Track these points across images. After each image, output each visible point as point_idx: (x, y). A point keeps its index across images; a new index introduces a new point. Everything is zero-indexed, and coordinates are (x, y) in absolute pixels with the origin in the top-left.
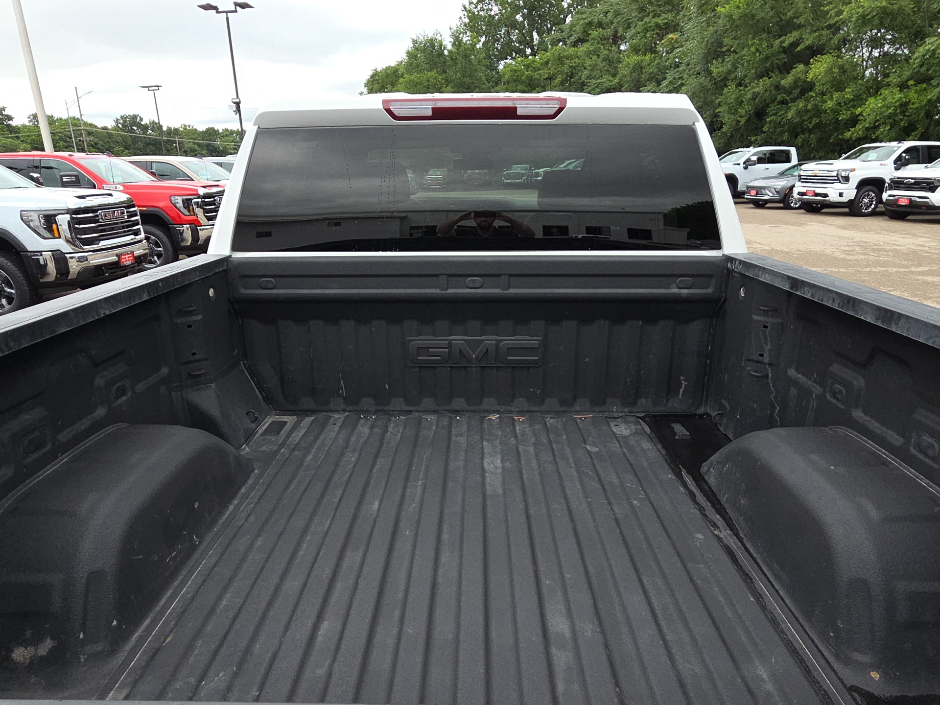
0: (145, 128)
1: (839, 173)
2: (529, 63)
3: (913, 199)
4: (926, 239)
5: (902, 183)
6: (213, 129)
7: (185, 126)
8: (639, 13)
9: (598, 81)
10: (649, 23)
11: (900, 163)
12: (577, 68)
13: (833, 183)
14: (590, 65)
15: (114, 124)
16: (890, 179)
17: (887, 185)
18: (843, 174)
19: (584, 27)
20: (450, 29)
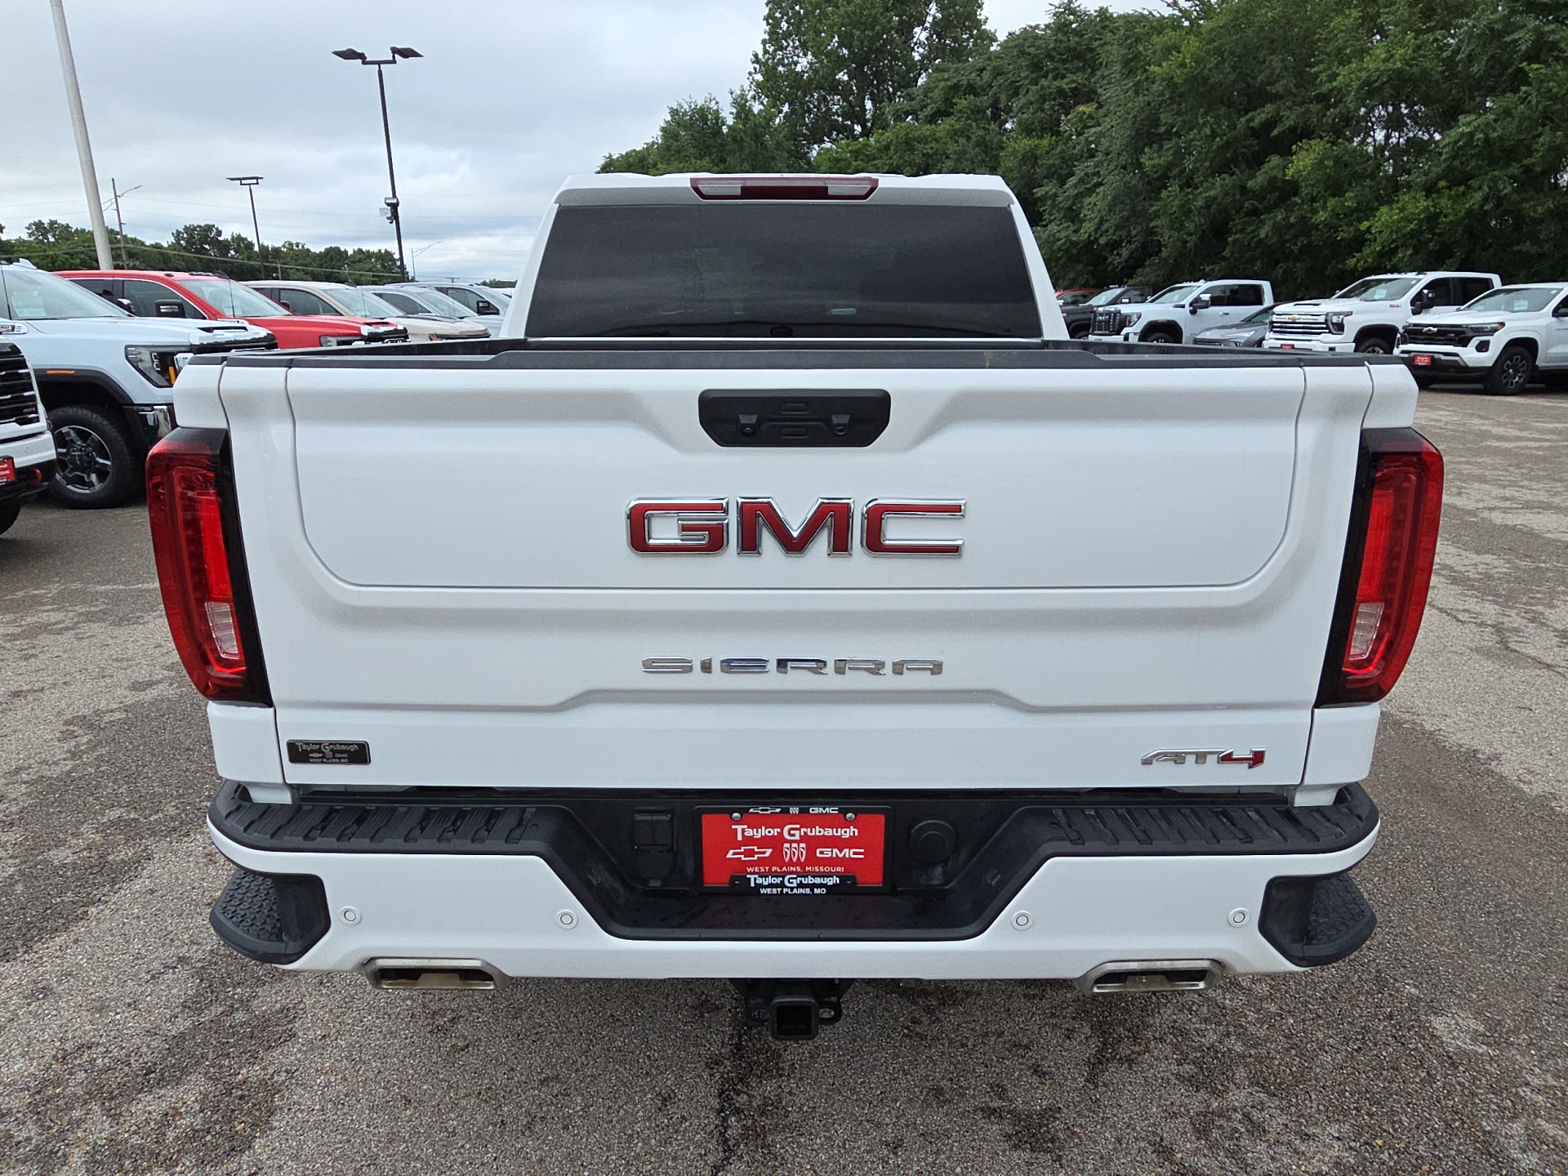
0: (224, 247)
1: (1329, 318)
2: (859, 149)
3: (1436, 356)
4: (1447, 413)
5: (1420, 332)
6: (338, 249)
7: (291, 244)
8: (1033, 72)
10: (1048, 87)
11: (1420, 304)
12: (935, 157)
13: (1320, 333)
14: (955, 153)
15: (172, 240)
16: (1403, 328)
17: (1399, 335)
18: (1335, 319)
19: (945, 93)
20: (732, 93)
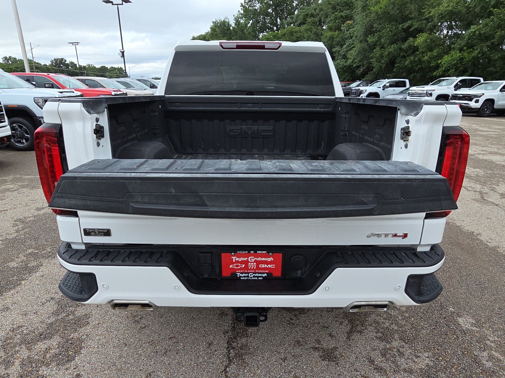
0: (67, 65)
2: (275, 35)
4: (465, 123)
5: (457, 97)
6: (104, 67)
7: (89, 65)
8: (332, 10)
10: (338, 15)
11: (457, 87)
13: (424, 97)
14: (307, 37)
15: (50, 63)
17: (450, 97)
18: (429, 92)
19: (304, 17)
20: (234, 16)
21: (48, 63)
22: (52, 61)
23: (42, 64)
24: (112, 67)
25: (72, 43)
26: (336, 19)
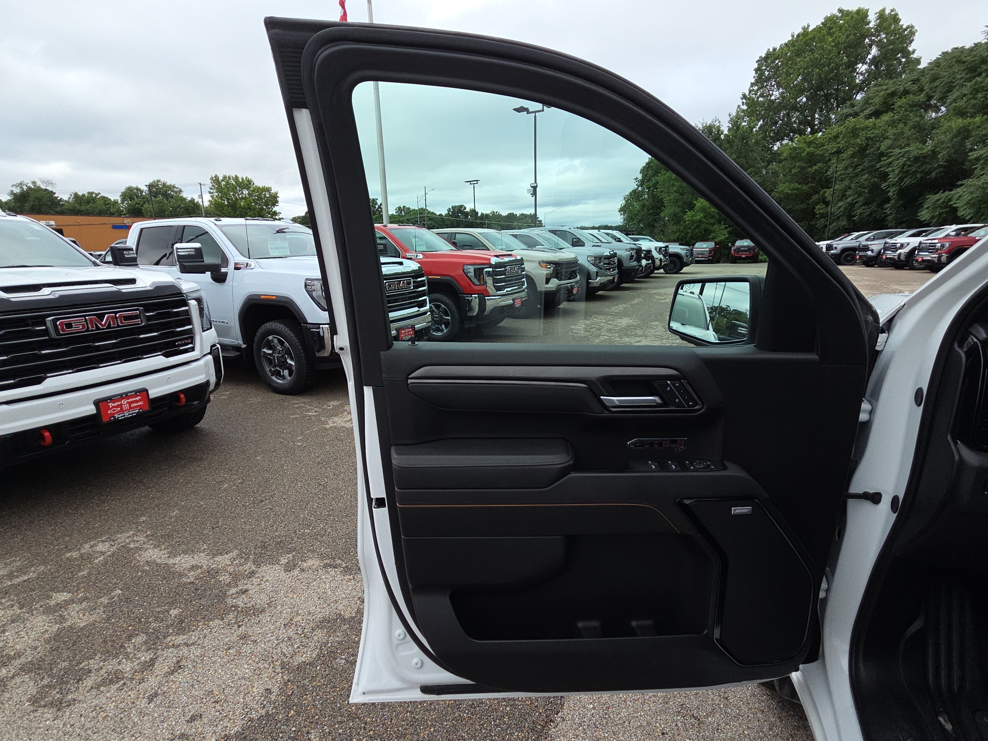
0: (466, 214)
7: (494, 212)
8: (967, 74)
9: (903, 150)
10: (982, 82)
12: (875, 139)
14: (895, 134)
19: (884, 99)
20: (730, 115)
21: (444, 212)
22: (449, 209)
23: (437, 214)
24: (522, 214)
25: (470, 182)
26: (976, 91)
